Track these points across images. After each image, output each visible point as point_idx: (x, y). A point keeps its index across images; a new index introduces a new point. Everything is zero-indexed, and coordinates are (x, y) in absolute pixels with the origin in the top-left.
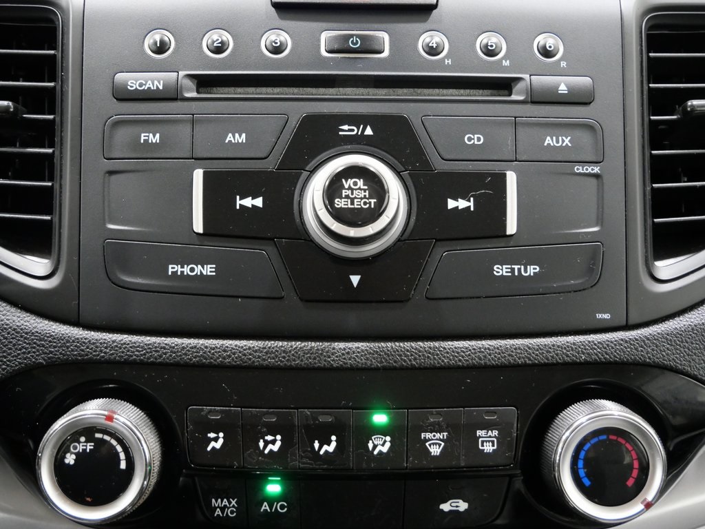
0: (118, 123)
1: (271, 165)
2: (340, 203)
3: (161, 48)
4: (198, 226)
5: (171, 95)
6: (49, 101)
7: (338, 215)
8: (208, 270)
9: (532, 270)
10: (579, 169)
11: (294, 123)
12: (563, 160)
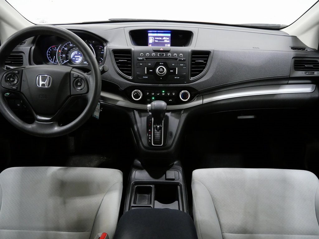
0: (138, 63)
1: (153, 67)
2: (160, 71)
3: (142, 55)
4: (146, 73)
5: (143, 60)
6: (130, 60)
7: (159, 72)
8: (147, 77)
9: (179, 78)
10: (184, 68)
11: (155, 63)
12: (182, 67)
